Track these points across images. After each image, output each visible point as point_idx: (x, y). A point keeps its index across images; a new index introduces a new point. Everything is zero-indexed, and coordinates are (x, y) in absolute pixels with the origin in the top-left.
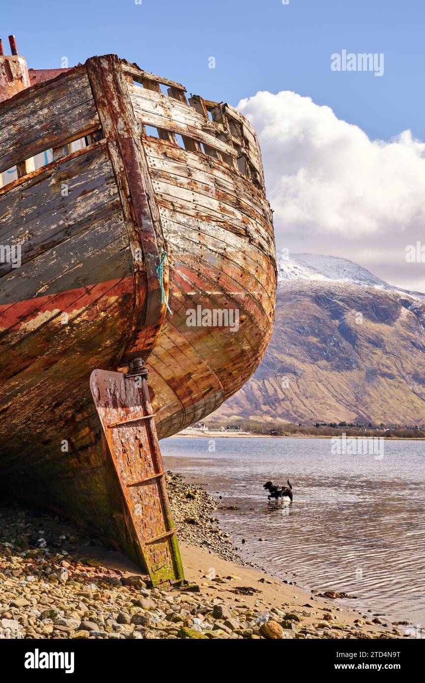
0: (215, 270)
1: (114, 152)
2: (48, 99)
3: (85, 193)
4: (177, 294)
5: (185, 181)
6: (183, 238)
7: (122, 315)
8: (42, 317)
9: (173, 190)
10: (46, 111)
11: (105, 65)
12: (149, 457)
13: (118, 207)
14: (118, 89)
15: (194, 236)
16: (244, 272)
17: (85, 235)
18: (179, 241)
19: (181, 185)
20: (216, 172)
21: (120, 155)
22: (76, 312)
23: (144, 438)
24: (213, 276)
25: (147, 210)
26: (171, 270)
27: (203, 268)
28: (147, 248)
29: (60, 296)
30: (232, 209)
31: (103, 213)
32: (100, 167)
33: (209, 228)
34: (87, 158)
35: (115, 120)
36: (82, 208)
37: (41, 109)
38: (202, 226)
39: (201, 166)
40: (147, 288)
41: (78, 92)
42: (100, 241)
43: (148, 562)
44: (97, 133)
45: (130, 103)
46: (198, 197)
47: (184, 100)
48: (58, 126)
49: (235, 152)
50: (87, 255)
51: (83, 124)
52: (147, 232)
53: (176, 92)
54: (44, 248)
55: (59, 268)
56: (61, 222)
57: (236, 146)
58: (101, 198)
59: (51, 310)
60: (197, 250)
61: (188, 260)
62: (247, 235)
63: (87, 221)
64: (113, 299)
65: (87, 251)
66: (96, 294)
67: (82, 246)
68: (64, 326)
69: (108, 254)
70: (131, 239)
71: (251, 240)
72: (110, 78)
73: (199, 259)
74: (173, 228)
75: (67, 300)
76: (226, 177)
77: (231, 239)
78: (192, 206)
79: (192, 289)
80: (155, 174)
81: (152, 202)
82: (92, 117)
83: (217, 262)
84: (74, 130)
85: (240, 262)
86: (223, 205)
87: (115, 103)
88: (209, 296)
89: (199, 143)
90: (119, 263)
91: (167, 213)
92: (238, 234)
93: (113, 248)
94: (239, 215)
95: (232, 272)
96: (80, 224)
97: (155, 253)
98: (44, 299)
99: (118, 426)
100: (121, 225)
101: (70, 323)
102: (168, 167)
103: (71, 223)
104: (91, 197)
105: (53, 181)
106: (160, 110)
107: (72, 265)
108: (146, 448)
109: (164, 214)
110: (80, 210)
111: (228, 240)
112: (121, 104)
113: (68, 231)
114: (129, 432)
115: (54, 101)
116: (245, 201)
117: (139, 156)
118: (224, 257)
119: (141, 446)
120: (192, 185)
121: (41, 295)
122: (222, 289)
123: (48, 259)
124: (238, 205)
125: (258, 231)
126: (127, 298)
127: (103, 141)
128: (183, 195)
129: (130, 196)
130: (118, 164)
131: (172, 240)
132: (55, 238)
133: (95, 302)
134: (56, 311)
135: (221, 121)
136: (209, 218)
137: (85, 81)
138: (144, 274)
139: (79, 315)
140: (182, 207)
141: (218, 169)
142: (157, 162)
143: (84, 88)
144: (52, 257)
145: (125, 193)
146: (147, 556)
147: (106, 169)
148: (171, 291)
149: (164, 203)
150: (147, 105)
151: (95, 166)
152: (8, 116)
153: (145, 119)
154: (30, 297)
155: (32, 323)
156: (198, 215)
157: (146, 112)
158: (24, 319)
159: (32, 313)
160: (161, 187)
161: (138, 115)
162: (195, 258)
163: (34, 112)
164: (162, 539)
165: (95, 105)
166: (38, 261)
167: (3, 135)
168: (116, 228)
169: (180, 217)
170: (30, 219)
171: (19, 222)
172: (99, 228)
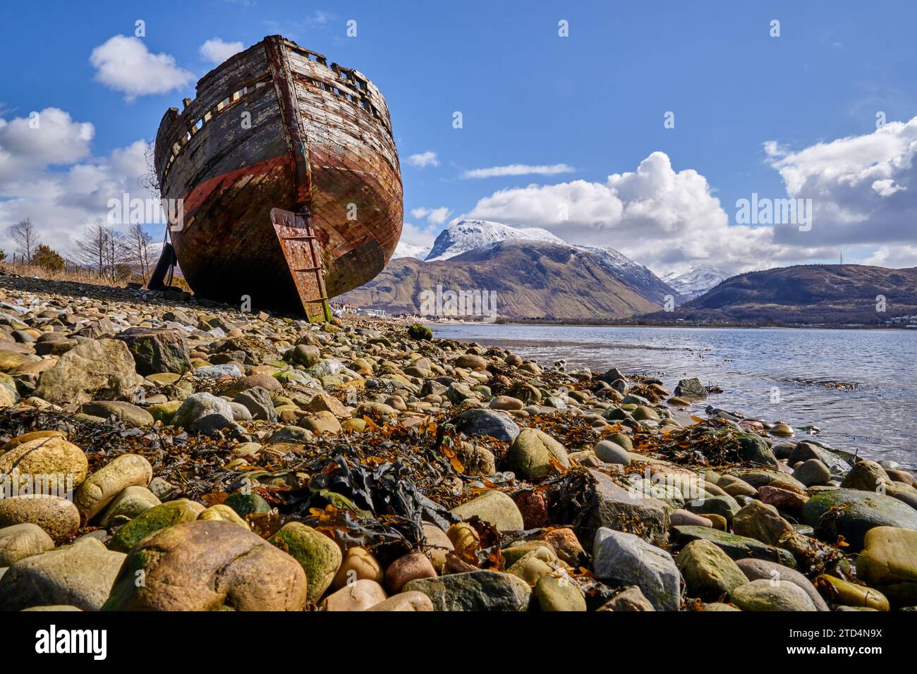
0: (340, 155)
1: (277, 87)
2: (245, 60)
3: (263, 109)
4: (316, 166)
5: (321, 105)
6: (318, 135)
7: (287, 177)
8: (245, 180)
9: (312, 109)
10: (243, 67)
11: (274, 40)
12: (311, 258)
13: (279, 116)
14: (280, 54)
15: (325, 135)
16: (361, 159)
17: (263, 132)
18: (315, 136)
19: (317, 107)
20: (341, 103)
21: (280, 88)
22: (262, 176)
23: (307, 248)
24: (339, 158)
25: (294, 117)
26: (310, 152)
27: (332, 153)
28: (294, 138)
29: (253, 167)
30: (352, 124)
31: (271, 120)
32: (271, 96)
33: (336, 132)
34: (264, 90)
35: (278, 70)
37: (241, 66)
38: (330, 130)
39: (332, 99)
40: (296, 161)
41: (260, 55)
42: (270, 135)
43: (307, 312)
44: (269, 76)
45: (288, 61)
46: (328, 114)
47: (325, 64)
48: (249, 75)
49: (360, 97)
50: (264, 143)
51: (262, 73)
52: (295, 130)
53: (321, 60)
54: (243, 141)
55: (250, 151)
56: (250, 126)
57: (360, 93)
58: (270, 112)
59: (249, 175)
60: (327, 143)
61: (323, 149)
62: (361, 138)
63: (264, 125)
64: (280, 168)
65: (264, 141)
66: (271, 165)
68: (258, 185)
69: (274, 143)
70: (286, 133)
71: (365, 142)
72: (276, 47)
73: (329, 148)
74: (311, 129)
75: (256, 170)
76: (349, 107)
77: (350, 139)
78: (324, 118)
79: (326, 165)
80: (300, 99)
81: (298, 114)
82: (266, 69)
83: (342, 151)
84: (257, 76)
85: (358, 153)
86: (345, 121)
87: (279, 61)
88: (338, 170)
89: (333, 87)
90: (281, 147)
91: (307, 120)
92: (355, 137)
93: (277, 139)
94: (357, 128)
95: (351, 158)
96: (260, 126)
97: (298, 140)
98: (244, 169)
99: (288, 239)
100: (281, 126)
101: (260, 182)
102: (309, 96)
103: (255, 126)
104: (265, 111)
105: (247, 104)
106: (308, 67)
108: (309, 253)
109: (306, 121)
110: (260, 119)
111: (348, 140)
112: (282, 61)
113: (254, 131)
114: (297, 244)
115: (247, 61)
116: (361, 121)
118: (345, 148)
119: (305, 252)
120: (325, 108)
121: (243, 167)
122: (346, 167)
123: (245, 147)
124: (356, 122)
125: (372, 139)
126: (287, 167)
127: (272, 81)
128: (319, 113)
129: (286, 111)
130: (279, 93)
131: (310, 135)
132: (248, 135)
133: (271, 170)
134: (252, 176)
135: (351, 79)
136: (335, 126)
137: (263, 50)
138: (293, 152)
139: (264, 178)
140: (317, 118)
141: (343, 102)
142: (302, 93)
143: (262, 53)
145: (283, 109)
146: (306, 308)
147: (273, 96)
148: (311, 164)
149: (305, 115)
150: (299, 64)
151: (267, 95)
152: (224, 71)
153: (297, 71)
154: (238, 168)
155: (241, 184)
156: (328, 124)
157: (297, 67)
158: (236, 181)
159: (240, 178)
160: (304, 106)
161: (292, 68)
162: (326, 147)
163: (237, 68)
164: (318, 301)
165: (268, 62)
166: (240, 147)
167: (222, 81)
168: (278, 128)
169: (316, 124)
170: (235, 125)
171: (229, 127)
172: (270, 128)
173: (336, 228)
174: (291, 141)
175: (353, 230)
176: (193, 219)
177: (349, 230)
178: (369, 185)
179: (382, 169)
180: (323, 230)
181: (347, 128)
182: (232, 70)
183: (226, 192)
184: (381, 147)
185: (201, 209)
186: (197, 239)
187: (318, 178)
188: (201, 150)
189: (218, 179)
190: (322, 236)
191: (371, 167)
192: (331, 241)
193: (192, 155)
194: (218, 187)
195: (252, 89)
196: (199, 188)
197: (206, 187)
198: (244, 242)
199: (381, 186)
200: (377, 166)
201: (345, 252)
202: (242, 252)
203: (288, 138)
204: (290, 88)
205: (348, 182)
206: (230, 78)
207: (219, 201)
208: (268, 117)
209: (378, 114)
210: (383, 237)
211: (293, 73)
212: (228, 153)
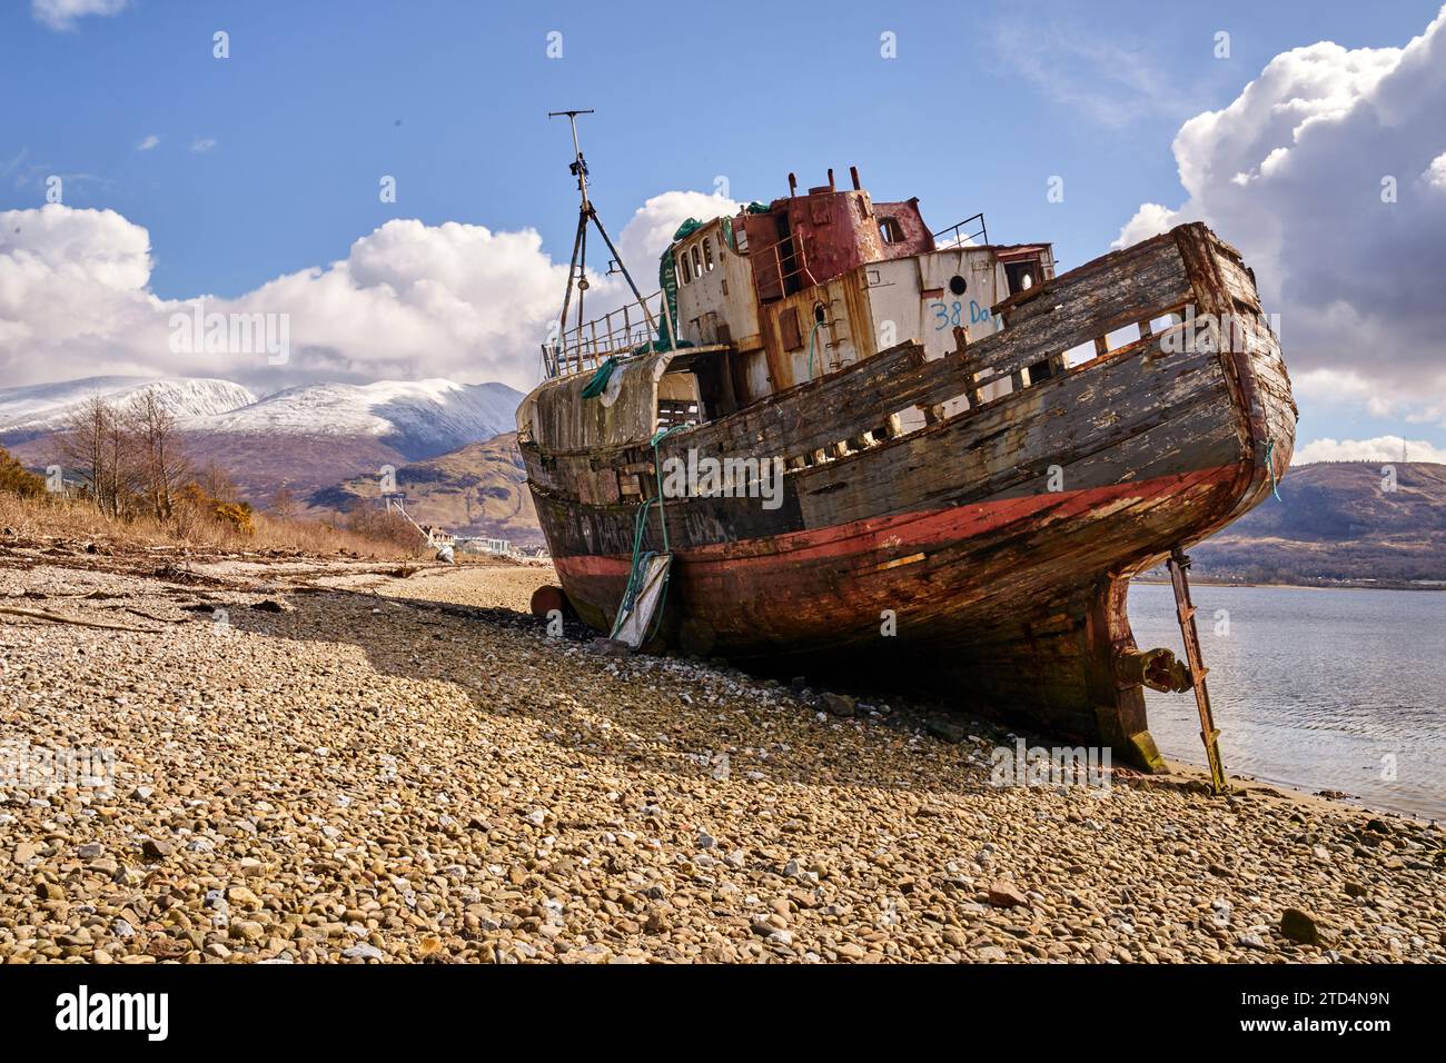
2: (1131, 268)
3: (1183, 373)
6: (1275, 422)
7: (1205, 503)
8: (1119, 505)
9: (1265, 370)
10: (1128, 281)
11: (1196, 233)
13: (1223, 389)
17: (1185, 419)
18: (1274, 427)
19: (1267, 364)
22: (1158, 500)
25: (1253, 393)
29: (1148, 483)
31: (1205, 395)
35: (1215, 296)
36: (1181, 390)
37: (1123, 279)
41: (1165, 262)
42: (1203, 425)
45: (1223, 276)
48: (1145, 299)
50: (1186, 440)
52: (1254, 417)
54: (1135, 432)
55: (1151, 453)
56: (1156, 405)
58: (1203, 379)
59: (1131, 498)
63: (1185, 405)
64: (1205, 488)
65: (1186, 436)
66: (1188, 481)
67: (1181, 432)
68: (1139, 515)
69: (1208, 441)
70: (1238, 424)
72: (1203, 248)
74: (1270, 412)
75: (1154, 488)
80: (1254, 354)
81: (1257, 384)
82: (1186, 291)
84: (1165, 304)
87: (1212, 276)
90: (1225, 450)
91: (1266, 396)
93: (1217, 434)
96: (1179, 407)
97: (1264, 439)
98: (1127, 486)
100: (1227, 409)
101: (1149, 509)
103: (1168, 405)
104: (1192, 378)
105: (1145, 359)
107: (1168, 450)
110: (1179, 392)
112: (1218, 278)
113: (1164, 414)
115: (1138, 272)
121: (1125, 481)
123: (1138, 444)
126: (1220, 485)
128: (1270, 375)
129: (1238, 379)
131: (1270, 425)
132: (1148, 421)
133: (1185, 491)
134: (1136, 499)
137: (1174, 250)
138: (1247, 460)
139: (1161, 503)
140: (1272, 389)
143: (1174, 258)
144: (1145, 442)
145: (1232, 374)
152: (1081, 286)
153: (1234, 293)
154: (1108, 482)
155: (1104, 512)
157: (1232, 286)
158: (1096, 505)
159: (1109, 501)
160: (1258, 367)
161: (1229, 288)
163: (1114, 282)
165: (1189, 276)
166: (1127, 445)
167: (1077, 305)
168: (1221, 412)
169: (1271, 399)
170: (1116, 399)
171: (1102, 402)
172: (1202, 412)
174: (1247, 440)
176: (920, 557)
182: (1101, 286)
183: (1057, 523)
185: (957, 544)
188: (1011, 437)
194: (1042, 513)
196: (976, 508)
203: (1241, 433)
206: (1096, 302)
207: (1027, 537)
208: (1199, 389)
212: (1094, 452)
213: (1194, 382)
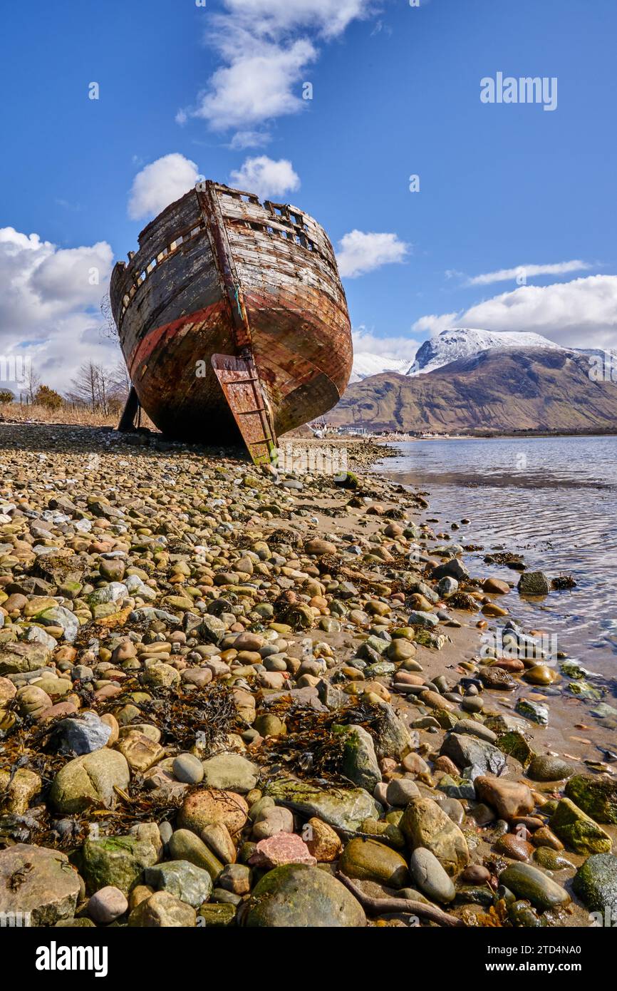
0: (275, 296)
1: (209, 234)
2: (179, 210)
3: (197, 258)
4: (252, 310)
5: (253, 247)
6: (251, 278)
7: (225, 323)
8: (187, 328)
9: (244, 252)
10: (178, 216)
12: (254, 400)
13: (212, 263)
14: (211, 199)
15: (259, 277)
16: (297, 297)
17: (199, 281)
18: (249, 280)
19: (250, 249)
20: (275, 242)
21: (212, 235)
22: (201, 323)
23: (250, 391)
24: (275, 299)
25: (227, 263)
26: (244, 296)
27: (266, 295)
28: (228, 284)
29: (192, 316)
30: (286, 262)
31: (206, 267)
32: (204, 243)
33: (270, 272)
34: (198, 238)
35: (210, 216)
36: (196, 266)
37: (176, 215)
38: (264, 271)
39: (264, 239)
40: (231, 306)
41: (192, 203)
42: (205, 283)
43: (251, 454)
44: (202, 224)
45: (219, 206)
46: (261, 255)
47: (257, 203)
48: (184, 224)
49: (295, 232)
50: (201, 291)
51: (195, 221)
52: (228, 275)
53: (253, 199)
54: (181, 290)
55: (189, 300)
56: (187, 275)
57: (296, 229)
58: (204, 259)
59: (190, 324)
60: (261, 285)
61: (257, 291)
62: (297, 276)
63: (199, 273)
64: (217, 314)
65: (200, 289)
66: (208, 312)
68: (198, 332)
69: (210, 290)
70: (220, 280)
71: (301, 279)
72: (207, 193)
73: (264, 289)
74: (244, 273)
75: (196, 317)
76: (283, 245)
77: (286, 278)
78: (257, 260)
79: (262, 307)
80: (232, 244)
81: (231, 259)
82: (199, 216)
83: (277, 291)
84: (191, 225)
85: (294, 291)
86: (279, 260)
87: (210, 207)
88: (275, 311)
89: (266, 227)
90: (217, 294)
91: (240, 264)
92: (290, 275)
93: (212, 286)
94: (292, 265)
95: (288, 297)
96: (196, 275)
97: (232, 286)
98: (185, 318)
99: (230, 383)
100: (215, 273)
101: (200, 329)
102: (242, 239)
103: (192, 275)
105: (183, 254)
106: (239, 209)
107: (194, 298)
108: (252, 396)
109: (239, 266)
110: (195, 268)
111: (283, 279)
112: (213, 207)
113: (190, 279)
114: (239, 387)
115: (181, 210)
116: (296, 258)
117: (223, 234)
118: (280, 288)
119: (247, 394)
120: (258, 249)
121: (183, 316)
122: (283, 307)
123: (183, 296)
124: (291, 260)
125: (308, 275)
126: (223, 312)
127: (204, 228)
128: (251, 255)
129: (218, 257)
130: (212, 240)
131: (244, 279)
132: (185, 284)
133: (209, 317)
134: (192, 324)
135: (285, 215)
136: (269, 267)
137: (195, 197)
138: (228, 298)
139: (203, 325)
140: (250, 261)
141: (277, 240)
142: (234, 237)
144: (185, 294)
145: (216, 255)
146: (251, 450)
147: (206, 243)
148: (247, 308)
149: (238, 259)
150: (231, 207)
151: (201, 242)
152: (161, 223)
153: (228, 215)
154: (179, 317)
155: (183, 332)
156: (261, 265)
157: (229, 211)
158: (178, 330)
159: (181, 326)
160: (236, 250)
161: (224, 212)
162: (260, 289)
163: (173, 218)
164: (262, 442)
165: (200, 209)
166: (179, 297)
167: (160, 232)
168: (212, 275)
169: (249, 267)
170: (173, 275)
171: (168, 278)
172: (205, 276)
173: (281, 366)
174: (225, 287)
175: (299, 367)
176: (146, 367)
177: (295, 367)
178: (309, 322)
179: (321, 304)
180: (268, 369)
181: (282, 267)
182: (169, 221)
183: (171, 340)
184: (319, 281)
185: (151, 357)
186: (152, 386)
187: (256, 320)
188: (146, 302)
189: (162, 329)
190: (268, 375)
191: (309, 304)
192: (278, 379)
193: (139, 306)
194: (164, 337)
195: (187, 238)
196: (147, 338)
197: (153, 337)
198: (194, 386)
199: (321, 321)
200: (315, 302)
201: (294, 388)
202: (194, 395)
203: (222, 285)
204: (222, 233)
205: (286, 321)
206: (167, 229)
207: (166, 350)
208: (203, 265)
209: (316, 247)
210: (332, 370)
211: (225, 217)
212: (169, 303)
213: (201, 261)
